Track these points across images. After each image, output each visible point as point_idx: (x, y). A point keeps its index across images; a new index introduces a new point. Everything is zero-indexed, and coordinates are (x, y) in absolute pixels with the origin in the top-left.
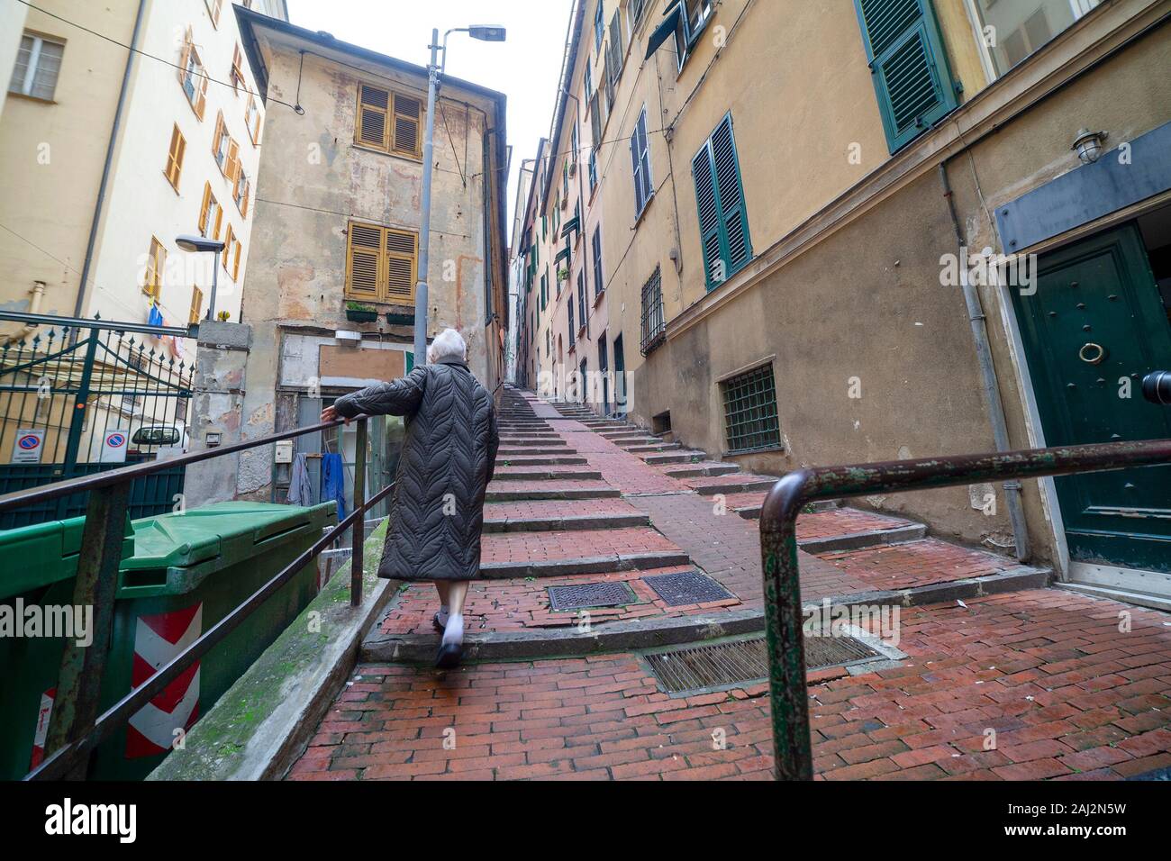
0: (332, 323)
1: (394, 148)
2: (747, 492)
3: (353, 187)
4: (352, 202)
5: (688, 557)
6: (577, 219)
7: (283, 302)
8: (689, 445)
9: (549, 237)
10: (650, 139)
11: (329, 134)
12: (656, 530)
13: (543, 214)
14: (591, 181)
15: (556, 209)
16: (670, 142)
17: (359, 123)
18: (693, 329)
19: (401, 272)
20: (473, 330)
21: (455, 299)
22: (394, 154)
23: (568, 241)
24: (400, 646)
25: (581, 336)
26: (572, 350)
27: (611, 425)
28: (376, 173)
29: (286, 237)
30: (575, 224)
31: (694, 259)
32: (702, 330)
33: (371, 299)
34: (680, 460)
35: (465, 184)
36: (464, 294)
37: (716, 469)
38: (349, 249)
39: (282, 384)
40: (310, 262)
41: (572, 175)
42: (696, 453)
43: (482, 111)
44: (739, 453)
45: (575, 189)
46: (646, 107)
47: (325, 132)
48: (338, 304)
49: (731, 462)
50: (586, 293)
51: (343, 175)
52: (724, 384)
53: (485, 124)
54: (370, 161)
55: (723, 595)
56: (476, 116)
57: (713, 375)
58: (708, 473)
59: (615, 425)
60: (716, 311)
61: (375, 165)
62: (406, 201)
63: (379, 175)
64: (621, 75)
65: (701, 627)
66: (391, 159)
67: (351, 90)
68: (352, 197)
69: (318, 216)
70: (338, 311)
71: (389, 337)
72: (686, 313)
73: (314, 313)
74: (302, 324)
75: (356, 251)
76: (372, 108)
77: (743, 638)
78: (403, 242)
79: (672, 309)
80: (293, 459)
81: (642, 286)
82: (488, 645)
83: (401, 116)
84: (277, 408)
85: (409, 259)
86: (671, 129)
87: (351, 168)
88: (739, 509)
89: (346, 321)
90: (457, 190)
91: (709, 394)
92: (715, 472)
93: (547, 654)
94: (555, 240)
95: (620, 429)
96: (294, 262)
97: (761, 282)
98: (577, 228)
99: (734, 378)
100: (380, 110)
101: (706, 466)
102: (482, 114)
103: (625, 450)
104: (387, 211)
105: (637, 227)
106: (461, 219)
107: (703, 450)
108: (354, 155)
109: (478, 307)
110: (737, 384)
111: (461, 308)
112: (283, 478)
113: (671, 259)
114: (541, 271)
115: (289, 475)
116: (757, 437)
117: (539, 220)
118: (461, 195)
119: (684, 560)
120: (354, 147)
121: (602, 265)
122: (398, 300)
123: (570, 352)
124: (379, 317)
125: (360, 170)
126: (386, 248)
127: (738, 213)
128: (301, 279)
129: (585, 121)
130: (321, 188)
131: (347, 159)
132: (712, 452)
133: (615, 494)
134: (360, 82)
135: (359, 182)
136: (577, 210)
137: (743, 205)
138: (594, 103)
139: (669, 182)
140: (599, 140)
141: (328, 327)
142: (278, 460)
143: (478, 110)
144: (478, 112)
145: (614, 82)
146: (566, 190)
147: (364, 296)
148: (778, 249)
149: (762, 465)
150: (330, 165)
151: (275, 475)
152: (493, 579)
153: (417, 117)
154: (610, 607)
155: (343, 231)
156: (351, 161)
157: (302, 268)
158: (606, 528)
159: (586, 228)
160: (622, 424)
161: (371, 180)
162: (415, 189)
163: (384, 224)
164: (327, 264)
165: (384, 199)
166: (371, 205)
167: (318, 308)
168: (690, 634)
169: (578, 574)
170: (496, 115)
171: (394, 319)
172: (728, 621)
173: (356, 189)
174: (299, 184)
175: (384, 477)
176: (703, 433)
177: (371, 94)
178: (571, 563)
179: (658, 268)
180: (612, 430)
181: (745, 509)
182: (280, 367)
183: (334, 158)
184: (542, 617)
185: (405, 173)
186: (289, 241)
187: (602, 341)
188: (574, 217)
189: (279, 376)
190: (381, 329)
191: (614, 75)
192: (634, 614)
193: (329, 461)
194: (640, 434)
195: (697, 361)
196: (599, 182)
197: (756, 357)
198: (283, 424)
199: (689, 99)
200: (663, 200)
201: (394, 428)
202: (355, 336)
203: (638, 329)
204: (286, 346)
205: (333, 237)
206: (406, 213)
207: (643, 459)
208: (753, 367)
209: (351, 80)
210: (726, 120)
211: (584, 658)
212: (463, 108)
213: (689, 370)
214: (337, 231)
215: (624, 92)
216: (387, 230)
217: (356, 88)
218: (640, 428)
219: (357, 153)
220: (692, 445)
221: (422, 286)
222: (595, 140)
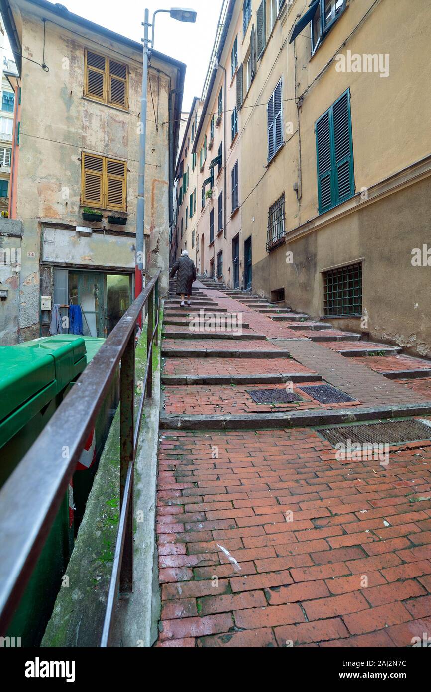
0: (73, 221)
1: (110, 100)
2: (340, 341)
3: (84, 128)
4: (83, 138)
5: (321, 377)
6: (220, 157)
7: (41, 206)
8: (297, 310)
9: (198, 168)
10: (283, 104)
11: (66, 88)
12: (295, 360)
13: (194, 151)
14: (233, 131)
15: (203, 149)
16: (299, 107)
17: (86, 81)
18: (306, 237)
19: (116, 188)
20: (161, 229)
21: (150, 208)
22: (110, 105)
23: (212, 172)
24: (181, 420)
25: (219, 236)
26: (212, 245)
27: (241, 294)
28: (99, 118)
29: (41, 161)
30: (218, 161)
31: (311, 191)
32: (313, 238)
33: (97, 206)
34: (293, 319)
35: (157, 129)
36: (156, 205)
37: (317, 326)
38: (83, 171)
39: (44, 260)
40: (58, 179)
41: (218, 125)
42: (302, 316)
43: (168, 76)
44: (332, 317)
45: (219, 136)
46: (282, 80)
47: (63, 86)
48: (76, 209)
49: (326, 322)
50: (225, 208)
51: (77, 118)
52: (325, 274)
53: (170, 86)
54: (94, 109)
55: (349, 400)
56: (165, 80)
57: (318, 268)
58: (313, 328)
59: (244, 294)
60: (324, 227)
61: (99, 113)
62: (119, 139)
63: (100, 120)
64: (263, 53)
65: (344, 415)
66: (109, 108)
67: (79, 54)
68: (84, 135)
69: (62, 147)
70: (77, 213)
71: (110, 232)
72: (303, 226)
73: (61, 214)
74: (54, 221)
75: (86, 173)
76: (94, 69)
77: (367, 423)
78: (118, 168)
79: (292, 222)
80: (52, 308)
81: (269, 205)
82: (231, 421)
83: (115, 76)
84: (41, 276)
85: (122, 180)
86: (301, 98)
87: (82, 114)
88: (341, 351)
89: (82, 220)
90: (152, 133)
91: (314, 280)
92: (317, 328)
93: (262, 427)
94: (202, 170)
95: (248, 298)
96: (47, 179)
97: (360, 210)
98: (220, 163)
99: (332, 270)
100: (100, 71)
101: (312, 324)
102: (169, 78)
103: (256, 311)
104: (107, 146)
105: (269, 166)
106: (154, 154)
107: (306, 314)
108: (84, 104)
109: (165, 214)
110: (335, 274)
111: (154, 215)
112: (46, 320)
113: (295, 190)
114: (190, 191)
115: (50, 317)
116: (345, 308)
117: (190, 156)
118: (154, 137)
119: (318, 379)
120: (83, 98)
121: (239, 189)
122: (115, 208)
123: (210, 246)
124: (103, 219)
125: (89, 116)
126: (106, 171)
127: (347, 162)
128: (53, 191)
129: (231, 86)
130: (63, 127)
131: (80, 107)
132: (313, 316)
133: (263, 338)
134: (85, 48)
135: (87, 124)
136: (220, 151)
137: (352, 157)
138: (239, 73)
139: (297, 136)
140: (242, 102)
141: (71, 224)
142: (43, 308)
143: (166, 75)
144: (166, 77)
145: (257, 58)
146: (212, 136)
147: (93, 204)
148: (375, 189)
149: (348, 325)
150: (68, 110)
151: (41, 317)
152: (211, 384)
153: (125, 78)
154: (289, 402)
155: (79, 159)
156: (82, 109)
157: (52, 183)
158: (265, 358)
159: (227, 164)
160: (249, 294)
161: (95, 124)
162: (124, 131)
163: (105, 155)
164: (69, 181)
165: (104, 137)
166: (96, 142)
167: (64, 211)
168: (338, 419)
169: (260, 383)
170: (177, 79)
171: (113, 220)
172: (358, 413)
173: (86, 129)
174: (48, 124)
175: (106, 321)
176: (307, 303)
177: (94, 59)
178: (255, 377)
179: (283, 195)
180: (243, 298)
181: (344, 351)
182: (41, 249)
183: (70, 106)
184: (253, 406)
185: (117, 119)
186: (43, 164)
187: (236, 241)
188: (217, 156)
189: (41, 255)
190: (104, 226)
191: (257, 52)
192: (305, 407)
193: (73, 310)
194: (262, 301)
195: (307, 258)
196: (239, 133)
197: (350, 258)
198: (45, 286)
199: (318, 76)
200: (290, 150)
201: (112, 290)
202: (88, 230)
203: (265, 234)
204: (45, 235)
205: (72, 163)
206: (119, 148)
207: (270, 317)
208: (347, 265)
209: (80, 46)
210: (346, 94)
211: (283, 430)
212: (155, 72)
213: (301, 263)
214: (74, 158)
215: (264, 67)
216: (107, 159)
217: (83, 52)
218: (261, 297)
219: (86, 103)
220: (299, 310)
221: (141, 199)
222: (238, 101)
